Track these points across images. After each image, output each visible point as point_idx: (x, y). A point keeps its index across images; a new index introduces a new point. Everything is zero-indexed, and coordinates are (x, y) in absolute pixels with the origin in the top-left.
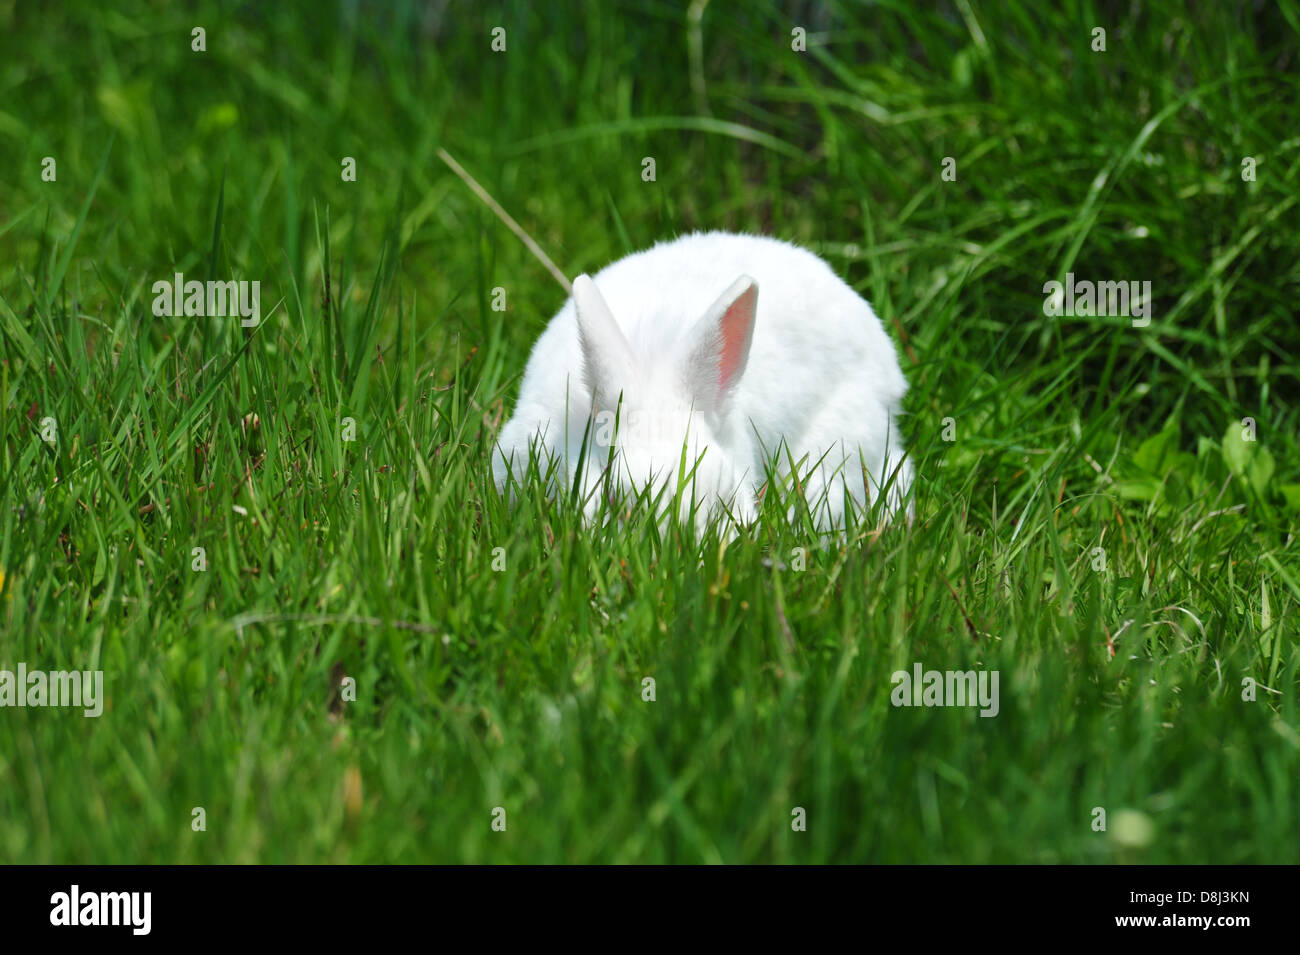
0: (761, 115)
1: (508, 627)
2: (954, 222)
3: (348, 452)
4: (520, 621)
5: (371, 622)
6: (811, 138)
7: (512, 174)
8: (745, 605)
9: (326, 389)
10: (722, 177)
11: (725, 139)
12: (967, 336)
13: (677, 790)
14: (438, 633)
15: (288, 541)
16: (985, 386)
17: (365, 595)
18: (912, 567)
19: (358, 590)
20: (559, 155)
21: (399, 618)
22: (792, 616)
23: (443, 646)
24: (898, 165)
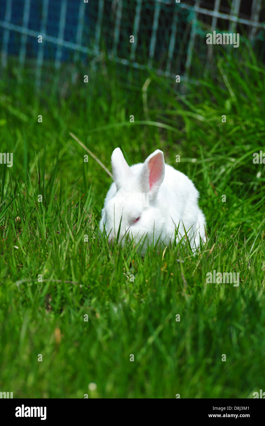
0: (165, 119)
1: (100, 283)
2: (227, 152)
3: (47, 228)
4: (103, 280)
5: (58, 281)
6: (181, 126)
7: (89, 139)
8: (172, 274)
9: (40, 209)
10: (154, 138)
11: (154, 127)
12: (232, 187)
13: (156, 333)
14: (78, 284)
15: (31, 256)
16: (238, 202)
17: (56, 273)
18: (222, 261)
19: (54, 272)
20: (104, 132)
21: (66, 280)
22: (186, 277)
23: (80, 288)
24: (209, 134)
